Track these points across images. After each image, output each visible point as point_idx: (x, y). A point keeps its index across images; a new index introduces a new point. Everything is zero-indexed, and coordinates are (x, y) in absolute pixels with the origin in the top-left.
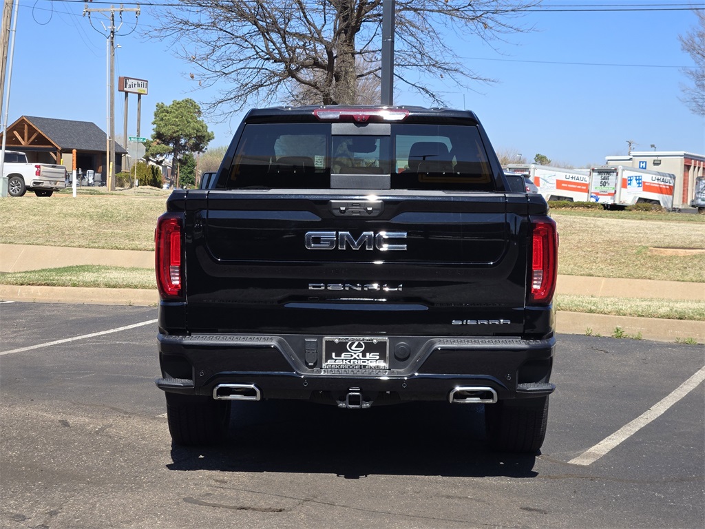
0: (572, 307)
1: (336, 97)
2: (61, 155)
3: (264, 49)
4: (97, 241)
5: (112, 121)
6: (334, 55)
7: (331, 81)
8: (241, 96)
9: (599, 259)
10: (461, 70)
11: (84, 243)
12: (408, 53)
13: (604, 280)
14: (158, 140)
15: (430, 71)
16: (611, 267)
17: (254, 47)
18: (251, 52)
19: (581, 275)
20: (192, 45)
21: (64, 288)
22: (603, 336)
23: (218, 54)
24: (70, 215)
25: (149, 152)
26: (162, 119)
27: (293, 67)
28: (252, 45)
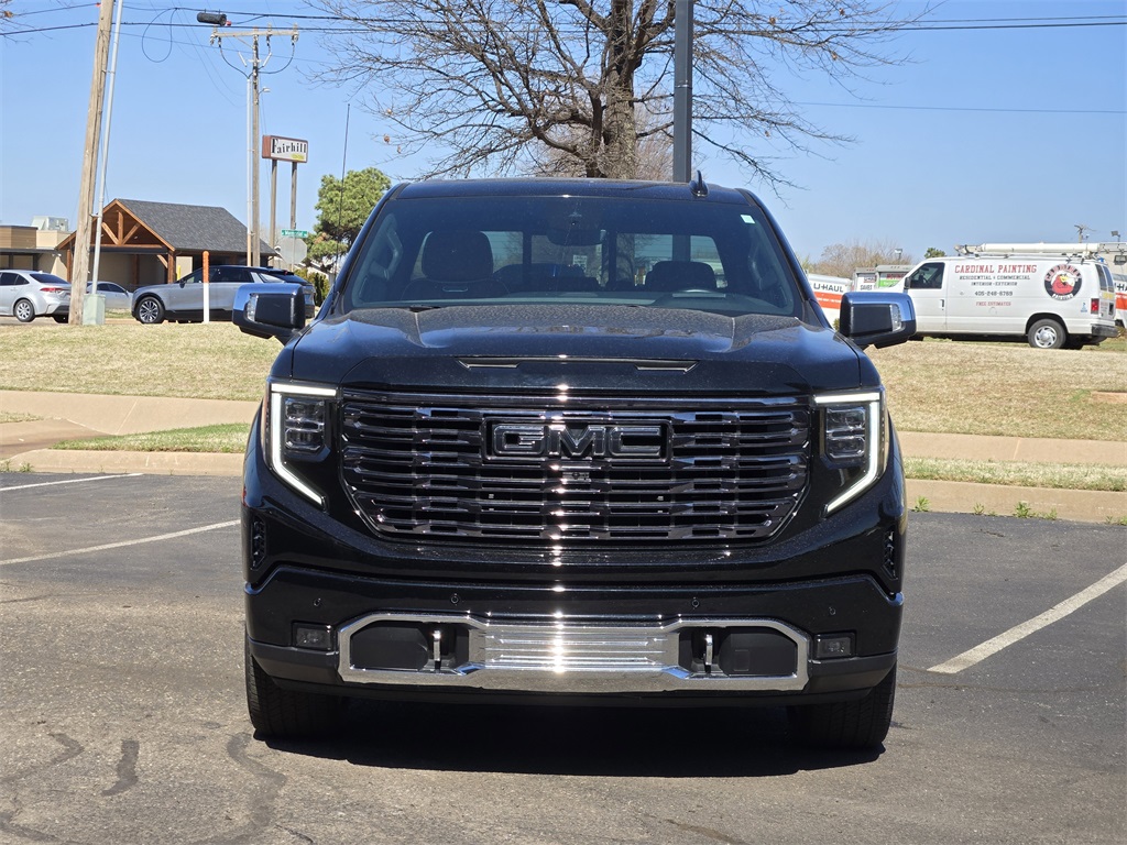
0: (957, 474)
1: (606, 168)
2: (175, 260)
3: (495, 96)
4: (245, 389)
5: (255, 205)
6: (603, 105)
7: (598, 144)
8: (460, 166)
9: (1012, 410)
10: (798, 123)
11: (225, 392)
12: (716, 99)
13: (1020, 441)
14: (324, 234)
15: (749, 126)
16: (1030, 421)
17: (480, 93)
18: (476, 102)
19: (984, 434)
20: (386, 92)
21: (211, 454)
22: (999, 514)
23: (426, 105)
24: (203, 350)
25: (311, 254)
26: (331, 201)
27: (540, 122)
28: (477, 90)
